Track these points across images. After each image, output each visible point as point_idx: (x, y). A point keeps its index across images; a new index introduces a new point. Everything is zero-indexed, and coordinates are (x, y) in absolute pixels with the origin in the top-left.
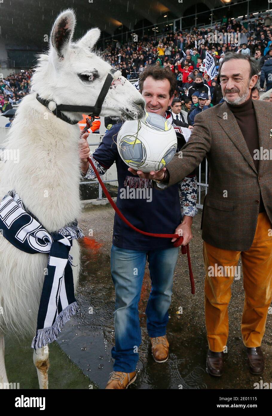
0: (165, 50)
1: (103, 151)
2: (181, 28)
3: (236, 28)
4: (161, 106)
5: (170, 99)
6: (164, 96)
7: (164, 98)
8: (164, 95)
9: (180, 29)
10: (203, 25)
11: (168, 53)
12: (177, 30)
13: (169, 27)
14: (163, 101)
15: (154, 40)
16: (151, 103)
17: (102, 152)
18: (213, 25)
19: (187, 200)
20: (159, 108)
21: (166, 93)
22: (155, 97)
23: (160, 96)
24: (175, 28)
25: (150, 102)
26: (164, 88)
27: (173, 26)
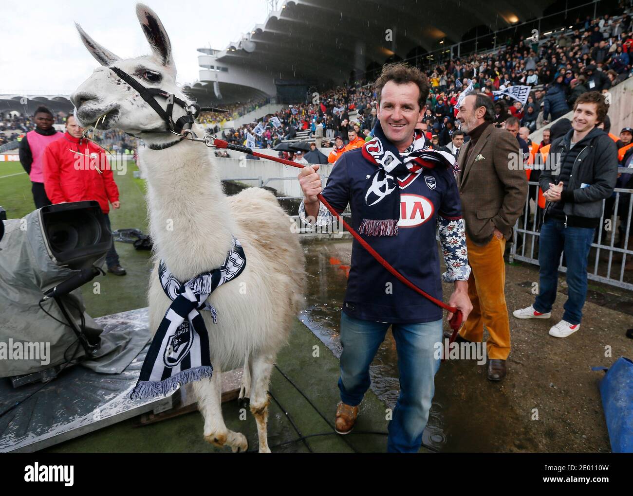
0: (440, 80)
1: (332, 189)
2: (459, 54)
3: (523, 52)
4: (408, 122)
5: (420, 111)
6: (411, 107)
7: (411, 109)
8: (411, 105)
9: (458, 56)
10: (485, 50)
11: (444, 83)
12: (454, 57)
13: (446, 54)
14: (409, 114)
15: (428, 69)
16: (392, 117)
17: (329, 191)
18: (496, 50)
19: (455, 257)
20: (405, 125)
21: (414, 102)
22: (398, 108)
23: (405, 107)
24: (452, 55)
25: (390, 116)
26: (411, 96)
27: (450, 52)
